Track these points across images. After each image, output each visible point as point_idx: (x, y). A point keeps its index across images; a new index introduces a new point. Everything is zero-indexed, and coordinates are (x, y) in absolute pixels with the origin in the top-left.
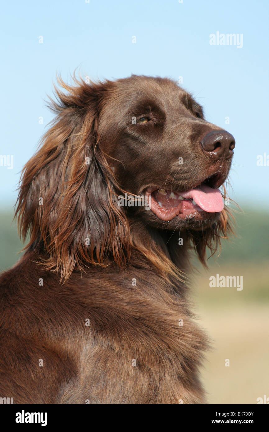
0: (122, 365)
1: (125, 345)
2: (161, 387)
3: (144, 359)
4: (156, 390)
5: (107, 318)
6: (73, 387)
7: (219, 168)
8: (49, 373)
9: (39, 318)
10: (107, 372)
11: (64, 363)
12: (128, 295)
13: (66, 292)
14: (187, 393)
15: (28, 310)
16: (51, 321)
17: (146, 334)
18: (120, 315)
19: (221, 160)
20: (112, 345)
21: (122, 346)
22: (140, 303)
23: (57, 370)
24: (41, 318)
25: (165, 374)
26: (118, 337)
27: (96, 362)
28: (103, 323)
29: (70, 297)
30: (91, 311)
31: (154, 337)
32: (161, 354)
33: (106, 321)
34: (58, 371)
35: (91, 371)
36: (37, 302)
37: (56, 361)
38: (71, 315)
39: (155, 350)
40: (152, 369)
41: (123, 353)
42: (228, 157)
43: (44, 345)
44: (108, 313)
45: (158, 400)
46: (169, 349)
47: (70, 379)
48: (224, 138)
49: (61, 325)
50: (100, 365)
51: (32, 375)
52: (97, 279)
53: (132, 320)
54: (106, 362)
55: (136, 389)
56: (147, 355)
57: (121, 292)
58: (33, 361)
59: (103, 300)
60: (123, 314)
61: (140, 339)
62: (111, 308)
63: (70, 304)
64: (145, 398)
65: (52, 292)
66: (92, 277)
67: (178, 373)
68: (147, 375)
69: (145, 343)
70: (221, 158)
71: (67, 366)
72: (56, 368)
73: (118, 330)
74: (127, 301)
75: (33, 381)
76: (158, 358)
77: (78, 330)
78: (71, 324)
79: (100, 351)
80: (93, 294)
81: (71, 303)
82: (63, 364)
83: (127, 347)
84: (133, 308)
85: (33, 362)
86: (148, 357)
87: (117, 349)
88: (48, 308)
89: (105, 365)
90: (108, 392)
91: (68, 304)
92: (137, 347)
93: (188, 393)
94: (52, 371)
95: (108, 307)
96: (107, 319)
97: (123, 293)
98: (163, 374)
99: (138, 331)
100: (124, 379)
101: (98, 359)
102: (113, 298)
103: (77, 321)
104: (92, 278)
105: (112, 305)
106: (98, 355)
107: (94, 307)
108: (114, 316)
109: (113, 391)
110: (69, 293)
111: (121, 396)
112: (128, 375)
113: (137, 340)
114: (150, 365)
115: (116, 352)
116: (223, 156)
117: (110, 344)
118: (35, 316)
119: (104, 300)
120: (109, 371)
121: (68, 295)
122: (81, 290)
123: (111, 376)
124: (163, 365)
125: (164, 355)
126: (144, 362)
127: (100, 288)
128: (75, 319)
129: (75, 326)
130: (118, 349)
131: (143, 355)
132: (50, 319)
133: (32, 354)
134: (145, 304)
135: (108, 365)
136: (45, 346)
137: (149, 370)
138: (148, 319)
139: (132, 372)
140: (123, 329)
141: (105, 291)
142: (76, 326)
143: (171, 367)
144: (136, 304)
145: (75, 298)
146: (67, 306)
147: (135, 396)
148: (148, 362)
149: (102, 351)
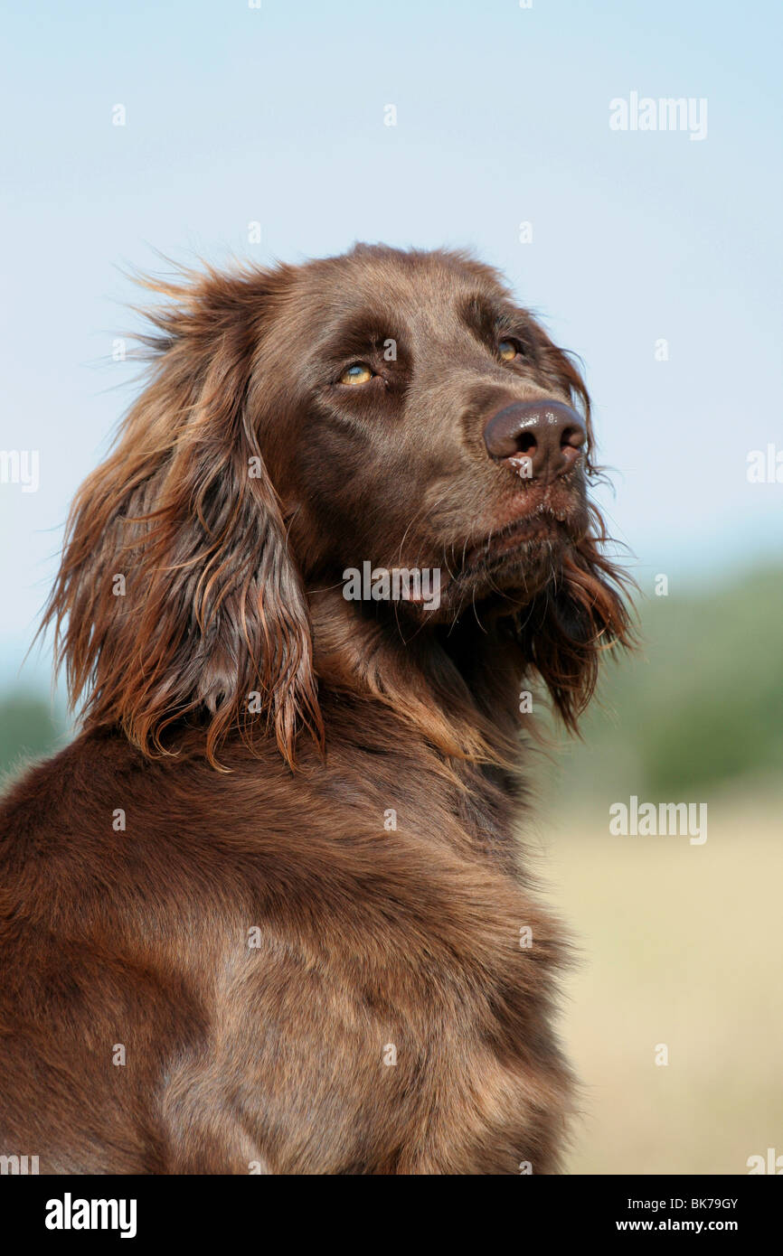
0: (325, 1001)
1: (333, 950)
2: (431, 1062)
3: (383, 986)
4: (417, 1070)
5: (283, 879)
6: (195, 1065)
7: (541, 501)
8: (132, 1031)
9: (106, 883)
10: (283, 1022)
11: (173, 1001)
12: (341, 818)
13: (174, 813)
14: (507, 1078)
15: (80, 866)
16: (141, 892)
17: (391, 920)
18: (318, 872)
19: (542, 481)
20: (296, 950)
21: (325, 955)
22: (372, 840)
23: (153, 1022)
24: (113, 884)
25: (443, 1026)
26: (310, 930)
27: (254, 996)
28: (273, 894)
29: (187, 827)
30: (241, 863)
31: (414, 927)
32: (431, 975)
33: (280, 889)
34: (154, 1024)
35: (242, 1020)
36: (103, 844)
37: (152, 997)
38: (190, 876)
39: (414, 962)
40: (405, 1012)
41: (325, 971)
42: (560, 471)
43: (121, 956)
44: (289, 868)
45: (424, 1094)
46: (454, 959)
47: (188, 1042)
48: (543, 420)
49: (164, 901)
50: (266, 1004)
51: (87, 1037)
52: (258, 778)
53: (351, 884)
54: (281, 993)
55: (363, 1066)
56: (392, 974)
57: (324, 811)
58: (89, 1000)
59: (275, 835)
60: (327, 870)
61: (376, 932)
62: (296, 856)
63: (188, 846)
64: (388, 1088)
65: (142, 814)
66: (245, 774)
67: (479, 1024)
68: (391, 1028)
69: (387, 944)
70: (542, 474)
71: (180, 1009)
72: (151, 1014)
73: (313, 912)
74: (338, 834)
75: (88, 1052)
76: (422, 983)
77: (209, 913)
78: (189, 899)
79: (267, 966)
80: (247, 820)
81: (192, 844)
82: (170, 1003)
83: (339, 956)
84: (356, 851)
85: (89, 1004)
86: (395, 983)
87: (310, 959)
88: (132, 858)
89: (280, 1002)
90: (287, 1074)
91: (184, 846)
92: (365, 955)
93: (511, 1077)
94: (140, 1024)
95: (288, 853)
96: (283, 883)
97: (329, 814)
98: (438, 1026)
99: (369, 913)
100: (330, 1039)
101: (260, 987)
102: (302, 827)
103: (206, 891)
104: (248, 777)
105: (297, 848)
106: (261, 977)
107: (250, 854)
108: (304, 876)
109: (300, 1071)
110: (184, 817)
111: (322, 1084)
112: (341, 1027)
113: (367, 936)
114: (399, 1001)
115: (308, 967)
116: (545, 469)
117: (291, 948)
118: (96, 878)
119: (277, 833)
120: (289, 1018)
121: (183, 822)
122: (215, 808)
123: (294, 1031)
124: (437, 1003)
125: (441, 977)
126: (383, 993)
127: (267, 801)
128: (202, 886)
129: (201, 904)
130: (314, 959)
131: (382, 977)
132: (138, 887)
133: (85, 983)
134: (387, 843)
135: (288, 1002)
136: (124, 958)
137: (396, 1017)
138: (396, 880)
139: (351, 1021)
140: (326, 909)
141: (279, 808)
142: (204, 904)
143: (461, 1009)
144: (363, 843)
145: (200, 832)
146: (180, 851)
147: (361, 1083)
148: (395, 993)
149: (271, 967)
